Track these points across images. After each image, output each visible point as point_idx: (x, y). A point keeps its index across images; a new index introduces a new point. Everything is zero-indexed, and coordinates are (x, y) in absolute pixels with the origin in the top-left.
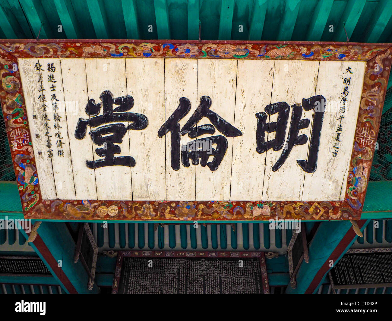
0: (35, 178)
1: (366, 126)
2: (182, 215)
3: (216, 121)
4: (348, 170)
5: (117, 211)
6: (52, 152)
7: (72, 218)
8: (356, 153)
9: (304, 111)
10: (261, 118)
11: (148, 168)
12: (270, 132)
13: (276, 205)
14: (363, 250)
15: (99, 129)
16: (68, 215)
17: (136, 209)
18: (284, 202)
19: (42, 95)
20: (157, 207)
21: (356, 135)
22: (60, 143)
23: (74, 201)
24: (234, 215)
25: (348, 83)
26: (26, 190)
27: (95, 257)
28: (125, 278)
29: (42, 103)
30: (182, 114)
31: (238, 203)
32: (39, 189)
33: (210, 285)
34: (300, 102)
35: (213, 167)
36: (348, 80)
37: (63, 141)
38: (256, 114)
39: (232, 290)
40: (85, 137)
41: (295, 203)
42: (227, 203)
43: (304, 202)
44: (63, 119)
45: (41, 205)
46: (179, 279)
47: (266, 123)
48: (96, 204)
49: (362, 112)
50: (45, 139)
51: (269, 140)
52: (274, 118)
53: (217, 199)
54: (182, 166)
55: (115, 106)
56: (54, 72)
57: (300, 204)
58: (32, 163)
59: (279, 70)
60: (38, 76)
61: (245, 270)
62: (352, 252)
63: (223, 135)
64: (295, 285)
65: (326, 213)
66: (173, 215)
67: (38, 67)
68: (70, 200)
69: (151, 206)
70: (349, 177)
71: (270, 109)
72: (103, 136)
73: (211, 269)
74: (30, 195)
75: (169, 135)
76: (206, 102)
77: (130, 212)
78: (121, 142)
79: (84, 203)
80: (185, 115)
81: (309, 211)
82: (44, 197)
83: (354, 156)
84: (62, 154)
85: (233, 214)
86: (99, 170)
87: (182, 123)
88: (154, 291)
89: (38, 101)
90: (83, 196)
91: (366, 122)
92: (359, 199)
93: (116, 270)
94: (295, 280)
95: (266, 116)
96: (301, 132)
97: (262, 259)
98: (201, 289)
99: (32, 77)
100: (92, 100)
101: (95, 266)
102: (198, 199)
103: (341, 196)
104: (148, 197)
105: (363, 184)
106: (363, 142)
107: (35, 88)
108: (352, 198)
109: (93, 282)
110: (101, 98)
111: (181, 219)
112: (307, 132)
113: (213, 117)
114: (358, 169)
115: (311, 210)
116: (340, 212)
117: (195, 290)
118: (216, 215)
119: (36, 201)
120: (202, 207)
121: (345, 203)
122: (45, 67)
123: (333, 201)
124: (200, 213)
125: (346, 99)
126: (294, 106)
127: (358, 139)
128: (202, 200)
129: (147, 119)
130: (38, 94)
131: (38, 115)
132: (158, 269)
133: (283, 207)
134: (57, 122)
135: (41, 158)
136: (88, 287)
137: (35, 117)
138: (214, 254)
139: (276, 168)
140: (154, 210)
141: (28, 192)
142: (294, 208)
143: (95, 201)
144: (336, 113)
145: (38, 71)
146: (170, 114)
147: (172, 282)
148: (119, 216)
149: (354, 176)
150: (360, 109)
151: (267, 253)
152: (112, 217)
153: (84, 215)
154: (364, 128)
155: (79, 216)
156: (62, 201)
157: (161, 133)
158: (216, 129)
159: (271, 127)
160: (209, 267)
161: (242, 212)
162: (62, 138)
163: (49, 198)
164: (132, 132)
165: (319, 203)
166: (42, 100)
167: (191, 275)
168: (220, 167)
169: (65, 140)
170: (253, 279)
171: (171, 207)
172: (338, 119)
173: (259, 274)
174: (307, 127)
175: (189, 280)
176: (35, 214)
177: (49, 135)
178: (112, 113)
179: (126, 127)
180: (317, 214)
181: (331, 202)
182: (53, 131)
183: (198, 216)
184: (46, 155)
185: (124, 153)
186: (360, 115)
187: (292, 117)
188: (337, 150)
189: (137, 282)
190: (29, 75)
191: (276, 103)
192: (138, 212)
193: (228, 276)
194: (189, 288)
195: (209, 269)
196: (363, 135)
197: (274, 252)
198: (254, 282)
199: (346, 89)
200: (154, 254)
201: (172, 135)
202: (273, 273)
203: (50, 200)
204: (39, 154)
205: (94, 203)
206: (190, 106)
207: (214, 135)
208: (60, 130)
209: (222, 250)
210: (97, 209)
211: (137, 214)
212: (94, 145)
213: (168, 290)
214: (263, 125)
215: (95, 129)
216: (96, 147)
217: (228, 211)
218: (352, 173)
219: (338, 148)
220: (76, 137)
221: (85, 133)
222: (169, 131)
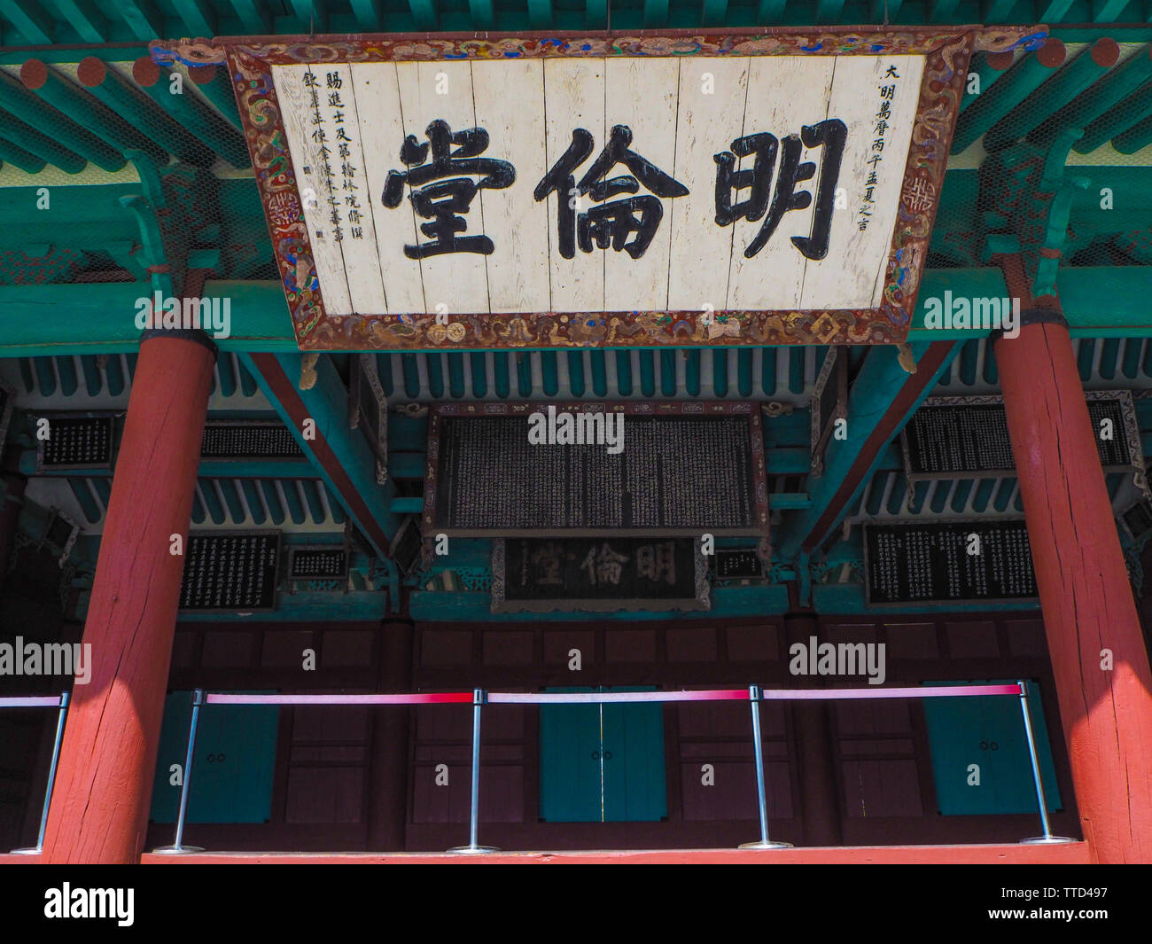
0: (313, 278)
1: (922, 177)
2: (581, 338)
3: (641, 170)
4: (888, 254)
5: (464, 332)
6: (341, 232)
7: (385, 346)
8: (902, 224)
9: (804, 148)
10: (724, 162)
11: (518, 256)
12: (739, 187)
13: (752, 317)
14: (988, 397)
15: (426, 189)
16: (377, 341)
17: (498, 328)
18: (766, 313)
19: (318, 130)
20: (535, 323)
21: (904, 190)
22: (355, 216)
23: (384, 316)
24: (675, 336)
25: (890, 95)
26: (300, 301)
27: (383, 419)
28: (449, 461)
29: (319, 145)
30: (577, 159)
31: (682, 314)
32: (321, 298)
33: (638, 473)
34: (799, 132)
35: (635, 251)
36: (890, 90)
37: (360, 211)
38: (715, 156)
39: (684, 483)
40: (402, 204)
41: (787, 313)
42: (662, 316)
43: (803, 312)
44: (358, 173)
45: (325, 325)
46: (568, 460)
47: (734, 171)
48: (424, 321)
49: (915, 149)
50: (328, 208)
51: (738, 202)
52: (748, 163)
53: (643, 307)
54: (578, 251)
55: (454, 148)
56: (339, 88)
57: (797, 316)
58: (307, 252)
59: (757, 75)
60: (310, 97)
61: (716, 441)
62: (962, 403)
63: (654, 195)
64: (820, 470)
65: (844, 331)
66: (564, 339)
67: (309, 79)
68: (376, 316)
69: (523, 322)
70: (889, 267)
71: (741, 147)
72: (434, 201)
73: (639, 439)
74: (306, 308)
75: (554, 196)
76: (621, 136)
77: (486, 335)
78: (466, 210)
79: (403, 320)
80: (584, 160)
81: (812, 328)
82: (329, 311)
83: (898, 228)
84: (359, 235)
85: (672, 335)
86: (428, 261)
87: (579, 174)
88: (516, 486)
89: (311, 141)
90: (400, 307)
91: (921, 169)
92: (905, 306)
93: (429, 444)
94: (822, 461)
95: (734, 159)
96: (800, 187)
97: (756, 417)
98: (618, 481)
99: (298, 98)
100: (412, 137)
101: (385, 437)
102: (609, 309)
103: (874, 301)
104: (517, 306)
105: (912, 280)
106: (914, 204)
107: (305, 119)
108: (893, 304)
109: (385, 469)
110: (427, 133)
111: (578, 344)
112: (810, 186)
113: (636, 163)
114: (905, 252)
115: (816, 325)
116: (868, 331)
117: (605, 482)
118: (642, 337)
119: (316, 319)
120: (615, 322)
121: (881, 314)
122: (322, 79)
123: (858, 310)
124: (613, 333)
125: (885, 125)
126: (787, 140)
127: (906, 198)
128: (616, 310)
129: (513, 169)
130: (311, 129)
131: (314, 166)
132: (521, 440)
133: (764, 321)
134: (348, 178)
135: (321, 244)
136: (376, 479)
137: (307, 170)
138: (645, 407)
139: (751, 251)
140: (530, 330)
141: (303, 304)
142: (785, 323)
143: (422, 316)
144: (867, 151)
145: (309, 87)
146: (555, 158)
147: (552, 468)
148: (467, 340)
149: (898, 265)
150: (912, 143)
151: (767, 403)
152: (455, 344)
153: (405, 340)
154: (917, 179)
155: (396, 342)
156: (363, 316)
157: (540, 194)
158: (640, 183)
159: (742, 179)
160: (635, 435)
161: (689, 330)
162: (359, 206)
163: (338, 313)
164: (485, 191)
165: (831, 313)
166: (319, 139)
167: (595, 452)
168: (648, 251)
169: (364, 209)
170: (733, 460)
171: (560, 324)
172: (869, 163)
173: (746, 448)
174: (810, 178)
175: (591, 463)
176: (318, 341)
177: (335, 201)
178: (449, 160)
179: (476, 183)
180: (825, 333)
181: (855, 312)
182: (341, 195)
183: (609, 339)
184: (330, 237)
185: (473, 230)
186: (911, 154)
187: (782, 159)
188: (867, 218)
189: (476, 468)
190: (293, 95)
191: (753, 136)
192: (501, 334)
193: (677, 455)
194: (591, 479)
195: (635, 440)
196: (916, 192)
197: (784, 403)
198: (735, 466)
199: (885, 107)
200: (510, 408)
201: (560, 195)
202: (777, 447)
203: (341, 317)
204: (318, 237)
205: (420, 319)
206: (593, 145)
207: (636, 195)
208: (355, 193)
209: (667, 398)
210: (427, 329)
211: (500, 338)
212: (417, 217)
213: (545, 483)
214: (728, 176)
215: (419, 188)
216: (422, 220)
217: (664, 329)
218: (894, 259)
219: (868, 215)
220: (384, 204)
221: (401, 197)
222: (554, 190)
